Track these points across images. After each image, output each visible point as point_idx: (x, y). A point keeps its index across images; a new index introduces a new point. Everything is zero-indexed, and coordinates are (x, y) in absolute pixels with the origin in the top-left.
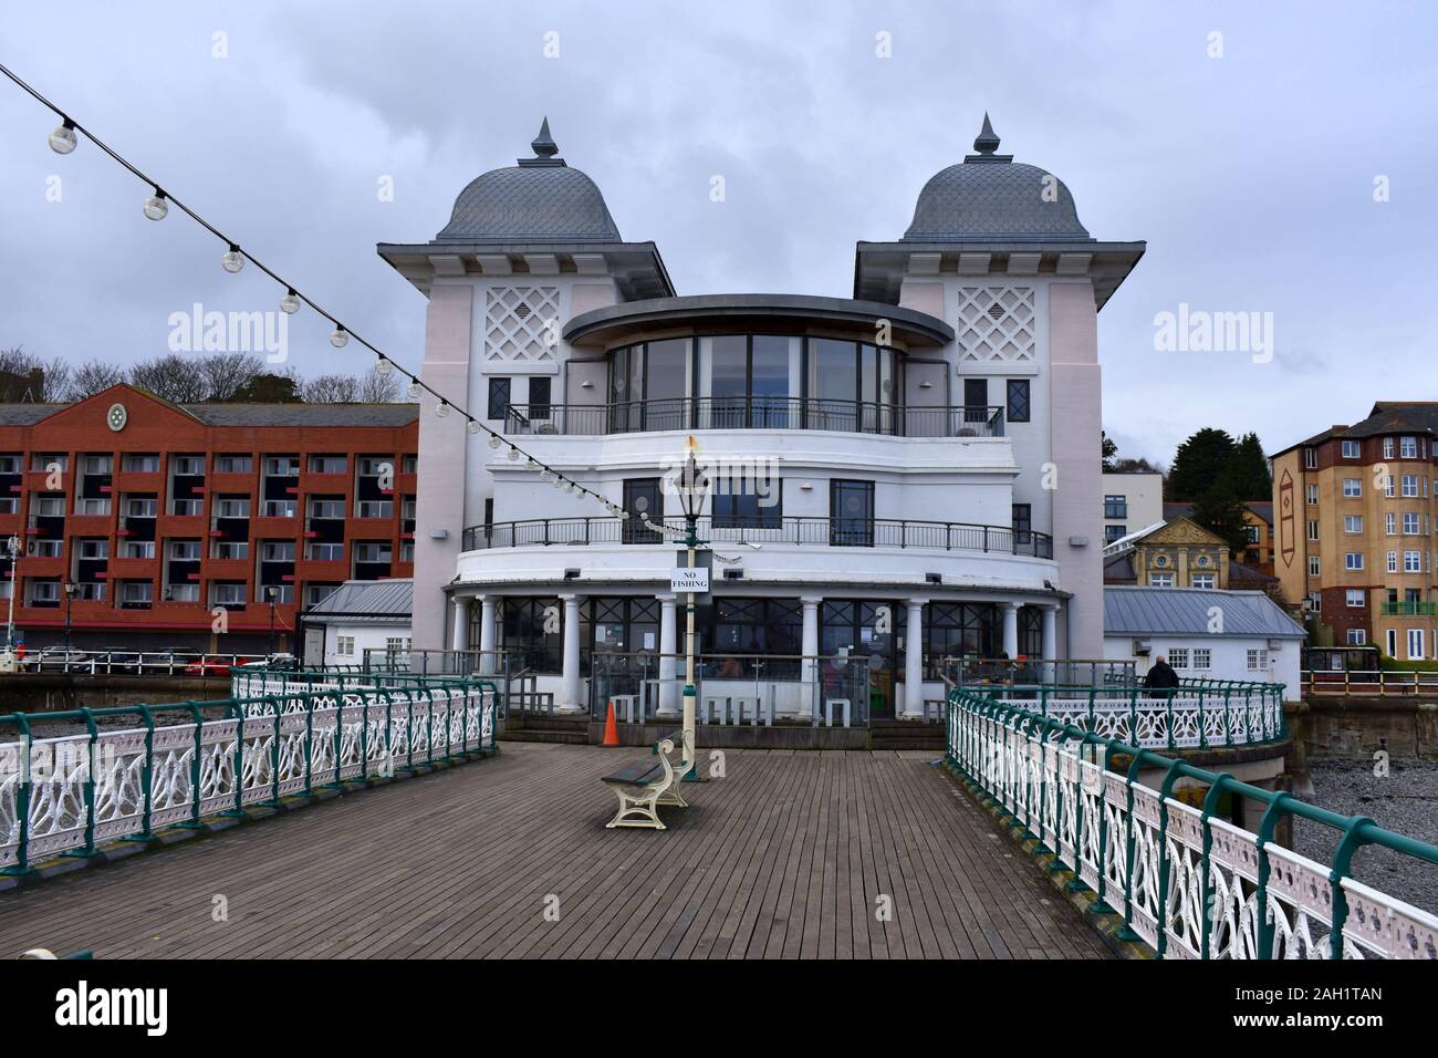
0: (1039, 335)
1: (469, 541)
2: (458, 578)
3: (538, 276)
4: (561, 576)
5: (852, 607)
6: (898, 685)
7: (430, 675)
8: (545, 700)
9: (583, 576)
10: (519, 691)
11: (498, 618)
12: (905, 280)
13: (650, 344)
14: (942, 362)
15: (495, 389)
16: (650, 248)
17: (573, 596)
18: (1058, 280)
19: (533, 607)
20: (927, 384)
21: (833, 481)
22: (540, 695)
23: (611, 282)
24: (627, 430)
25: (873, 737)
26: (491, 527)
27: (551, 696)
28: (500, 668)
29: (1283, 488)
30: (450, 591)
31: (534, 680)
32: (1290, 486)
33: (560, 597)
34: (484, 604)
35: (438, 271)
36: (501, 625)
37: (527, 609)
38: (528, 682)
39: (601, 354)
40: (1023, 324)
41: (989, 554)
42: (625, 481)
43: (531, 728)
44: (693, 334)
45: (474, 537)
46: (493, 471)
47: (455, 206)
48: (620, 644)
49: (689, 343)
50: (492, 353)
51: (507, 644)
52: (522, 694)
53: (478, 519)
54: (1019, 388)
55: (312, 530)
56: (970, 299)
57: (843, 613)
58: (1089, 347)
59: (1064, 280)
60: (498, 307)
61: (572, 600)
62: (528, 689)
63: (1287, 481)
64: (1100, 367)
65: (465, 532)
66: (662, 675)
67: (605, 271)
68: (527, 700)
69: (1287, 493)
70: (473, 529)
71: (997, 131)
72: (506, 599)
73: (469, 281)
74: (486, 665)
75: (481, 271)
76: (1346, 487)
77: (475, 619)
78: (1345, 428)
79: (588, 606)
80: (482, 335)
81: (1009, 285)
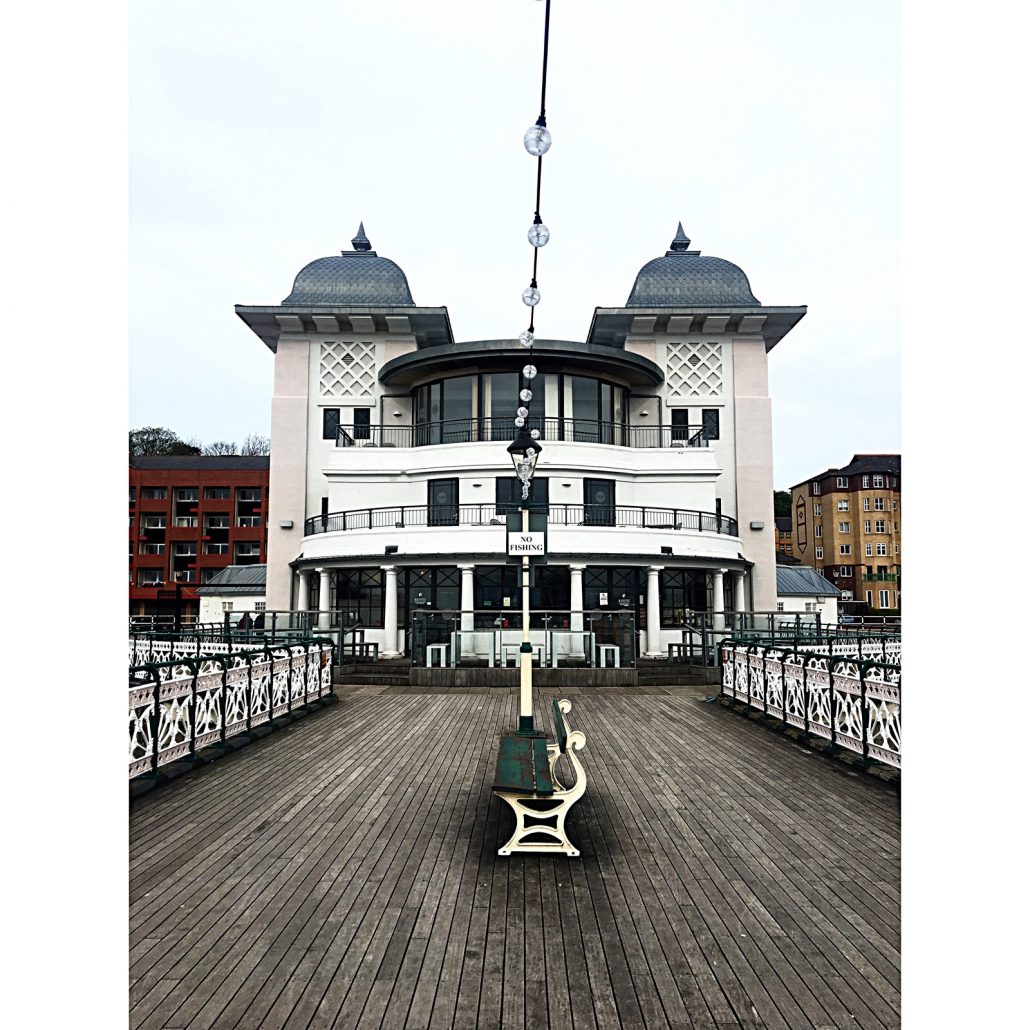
0: (726, 376)
1: (309, 528)
2: (302, 556)
3: (358, 334)
4: (382, 552)
5: (605, 574)
6: (642, 632)
7: (279, 630)
8: (371, 648)
9: (400, 551)
10: (351, 642)
11: (333, 586)
12: (628, 338)
13: (445, 381)
14: (656, 397)
15: (328, 417)
16: (443, 312)
17: (392, 567)
18: (740, 337)
19: (360, 576)
20: (645, 412)
21: (585, 480)
22: (368, 645)
23: (414, 338)
24: (429, 443)
25: (639, 675)
26: (326, 517)
27: (376, 645)
28: (334, 623)
29: (798, 507)
30: (295, 566)
31: (362, 633)
32: (804, 505)
33: (382, 567)
34: (322, 575)
35: (283, 329)
36: (335, 591)
37: (356, 578)
38: (358, 635)
39: (407, 391)
40: (713, 369)
41: (703, 533)
42: (429, 481)
43: (362, 672)
44: (478, 371)
45: (313, 526)
46: (327, 475)
47: (295, 281)
48: (429, 603)
49: (475, 379)
50: (325, 390)
51: (340, 605)
52: (354, 645)
53: (316, 511)
54: (711, 416)
55: (207, 535)
56: (675, 351)
57: (600, 578)
58: (762, 385)
59: (744, 337)
60: (329, 357)
61: (392, 570)
62: (358, 641)
63: (801, 502)
64: (770, 399)
65: (306, 521)
66: (463, 627)
67: (409, 330)
68: (357, 648)
69: (802, 509)
70: (313, 518)
71: (688, 234)
72: (339, 570)
73: (309, 337)
74: (324, 621)
75: (316, 330)
76: (840, 506)
77: (315, 587)
78: (836, 470)
79: (403, 574)
80: (317, 376)
81: (704, 341)
